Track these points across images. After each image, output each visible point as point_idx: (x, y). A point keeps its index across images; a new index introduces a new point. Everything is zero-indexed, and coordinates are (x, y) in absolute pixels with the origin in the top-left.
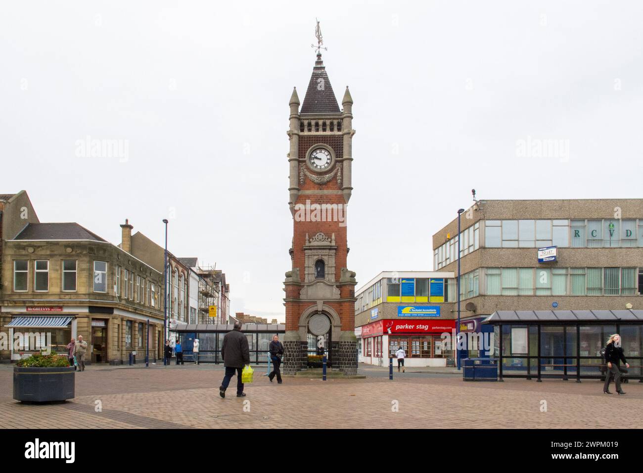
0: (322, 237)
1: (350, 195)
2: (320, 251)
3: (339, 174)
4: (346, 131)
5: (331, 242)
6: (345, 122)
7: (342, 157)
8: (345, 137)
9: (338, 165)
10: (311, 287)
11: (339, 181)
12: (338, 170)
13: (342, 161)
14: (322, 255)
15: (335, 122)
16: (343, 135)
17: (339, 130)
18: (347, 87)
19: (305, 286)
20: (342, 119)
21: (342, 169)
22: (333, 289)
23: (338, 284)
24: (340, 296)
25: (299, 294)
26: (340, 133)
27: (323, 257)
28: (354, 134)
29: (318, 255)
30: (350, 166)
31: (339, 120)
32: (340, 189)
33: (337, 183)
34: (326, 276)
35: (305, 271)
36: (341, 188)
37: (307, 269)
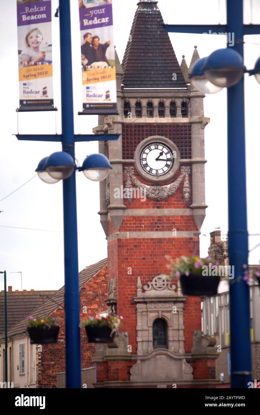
0: (162, 283)
1: (203, 216)
2: (160, 305)
3: (186, 184)
4: (195, 118)
5: (176, 290)
6: (194, 104)
7: (190, 158)
8: (195, 128)
9: (185, 171)
10: (147, 362)
11: (187, 195)
12: (185, 177)
13: (190, 164)
14: (163, 312)
15: (179, 102)
16: (191, 123)
17: (185, 114)
18: (196, 47)
19: (139, 362)
20: (189, 98)
21: (190, 176)
22: (181, 365)
23: (189, 357)
24: (192, 376)
25: (129, 373)
26: (185, 120)
27: (165, 314)
28: (207, 123)
29: (158, 312)
30: (202, 173)
31: (185, 100)
32: (189, 207)
33: (183, 197)
34: (170, 344)
35: (136, 336)
36: (188, 205)
37: (139, 334)
